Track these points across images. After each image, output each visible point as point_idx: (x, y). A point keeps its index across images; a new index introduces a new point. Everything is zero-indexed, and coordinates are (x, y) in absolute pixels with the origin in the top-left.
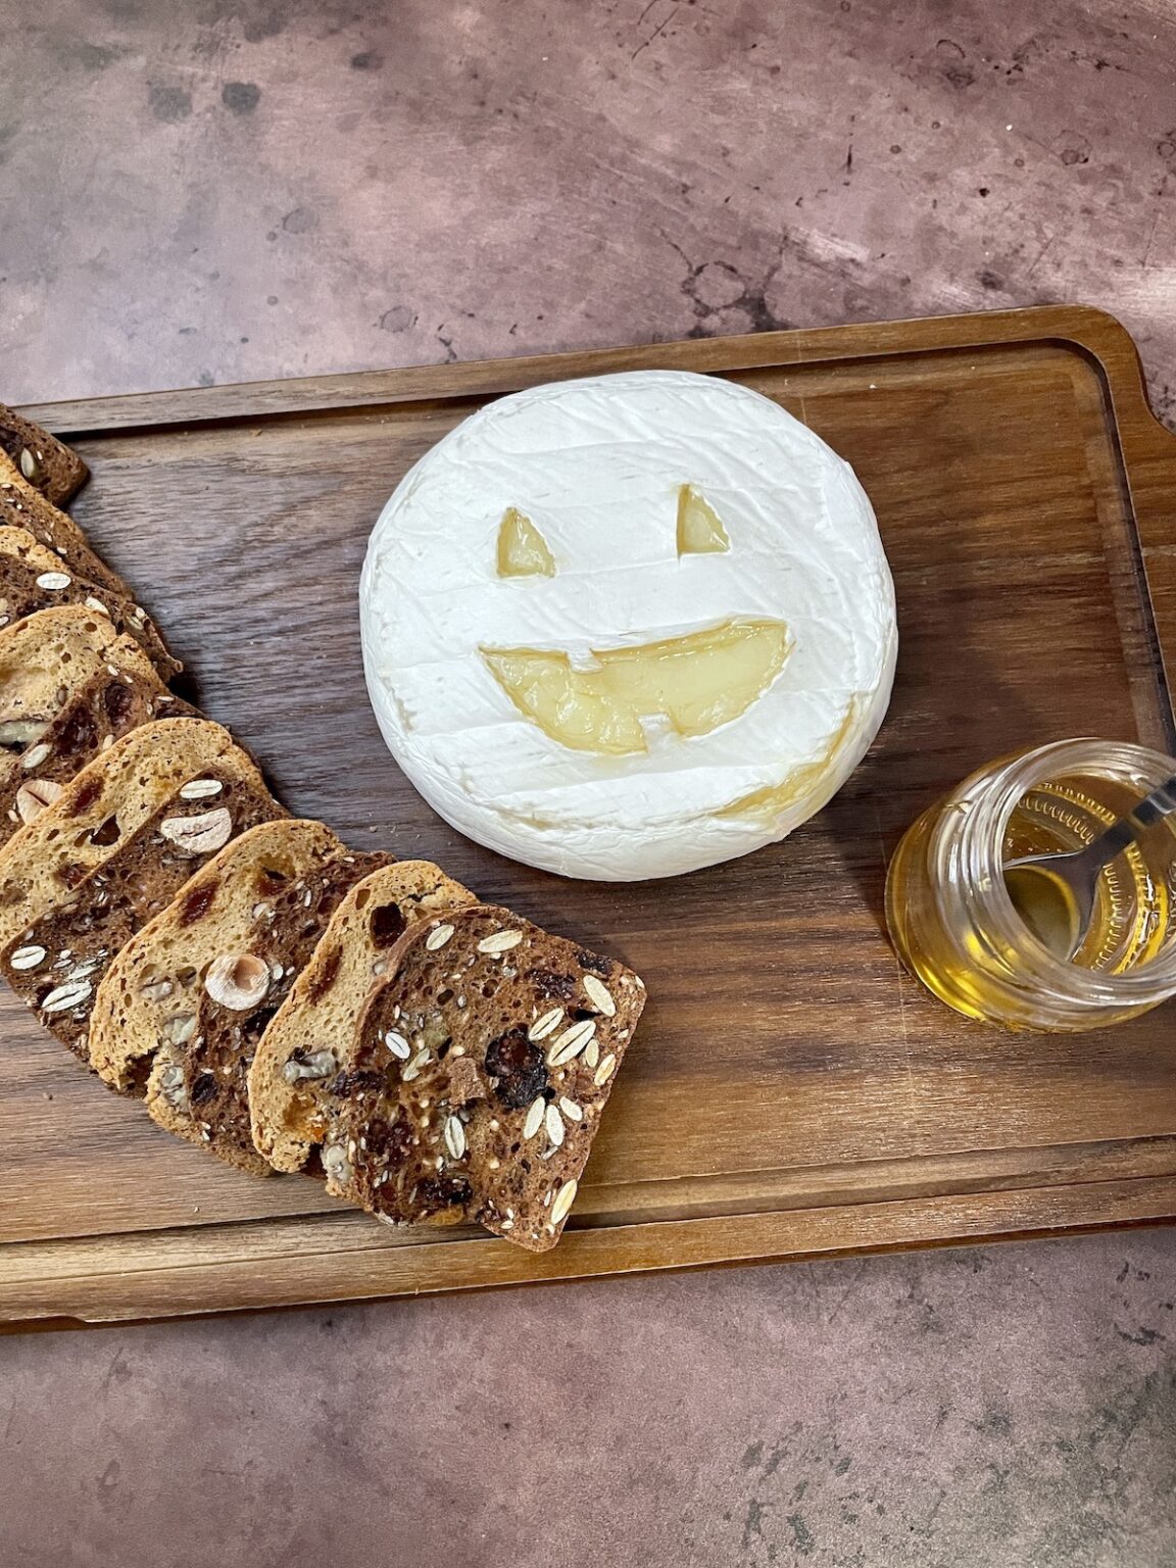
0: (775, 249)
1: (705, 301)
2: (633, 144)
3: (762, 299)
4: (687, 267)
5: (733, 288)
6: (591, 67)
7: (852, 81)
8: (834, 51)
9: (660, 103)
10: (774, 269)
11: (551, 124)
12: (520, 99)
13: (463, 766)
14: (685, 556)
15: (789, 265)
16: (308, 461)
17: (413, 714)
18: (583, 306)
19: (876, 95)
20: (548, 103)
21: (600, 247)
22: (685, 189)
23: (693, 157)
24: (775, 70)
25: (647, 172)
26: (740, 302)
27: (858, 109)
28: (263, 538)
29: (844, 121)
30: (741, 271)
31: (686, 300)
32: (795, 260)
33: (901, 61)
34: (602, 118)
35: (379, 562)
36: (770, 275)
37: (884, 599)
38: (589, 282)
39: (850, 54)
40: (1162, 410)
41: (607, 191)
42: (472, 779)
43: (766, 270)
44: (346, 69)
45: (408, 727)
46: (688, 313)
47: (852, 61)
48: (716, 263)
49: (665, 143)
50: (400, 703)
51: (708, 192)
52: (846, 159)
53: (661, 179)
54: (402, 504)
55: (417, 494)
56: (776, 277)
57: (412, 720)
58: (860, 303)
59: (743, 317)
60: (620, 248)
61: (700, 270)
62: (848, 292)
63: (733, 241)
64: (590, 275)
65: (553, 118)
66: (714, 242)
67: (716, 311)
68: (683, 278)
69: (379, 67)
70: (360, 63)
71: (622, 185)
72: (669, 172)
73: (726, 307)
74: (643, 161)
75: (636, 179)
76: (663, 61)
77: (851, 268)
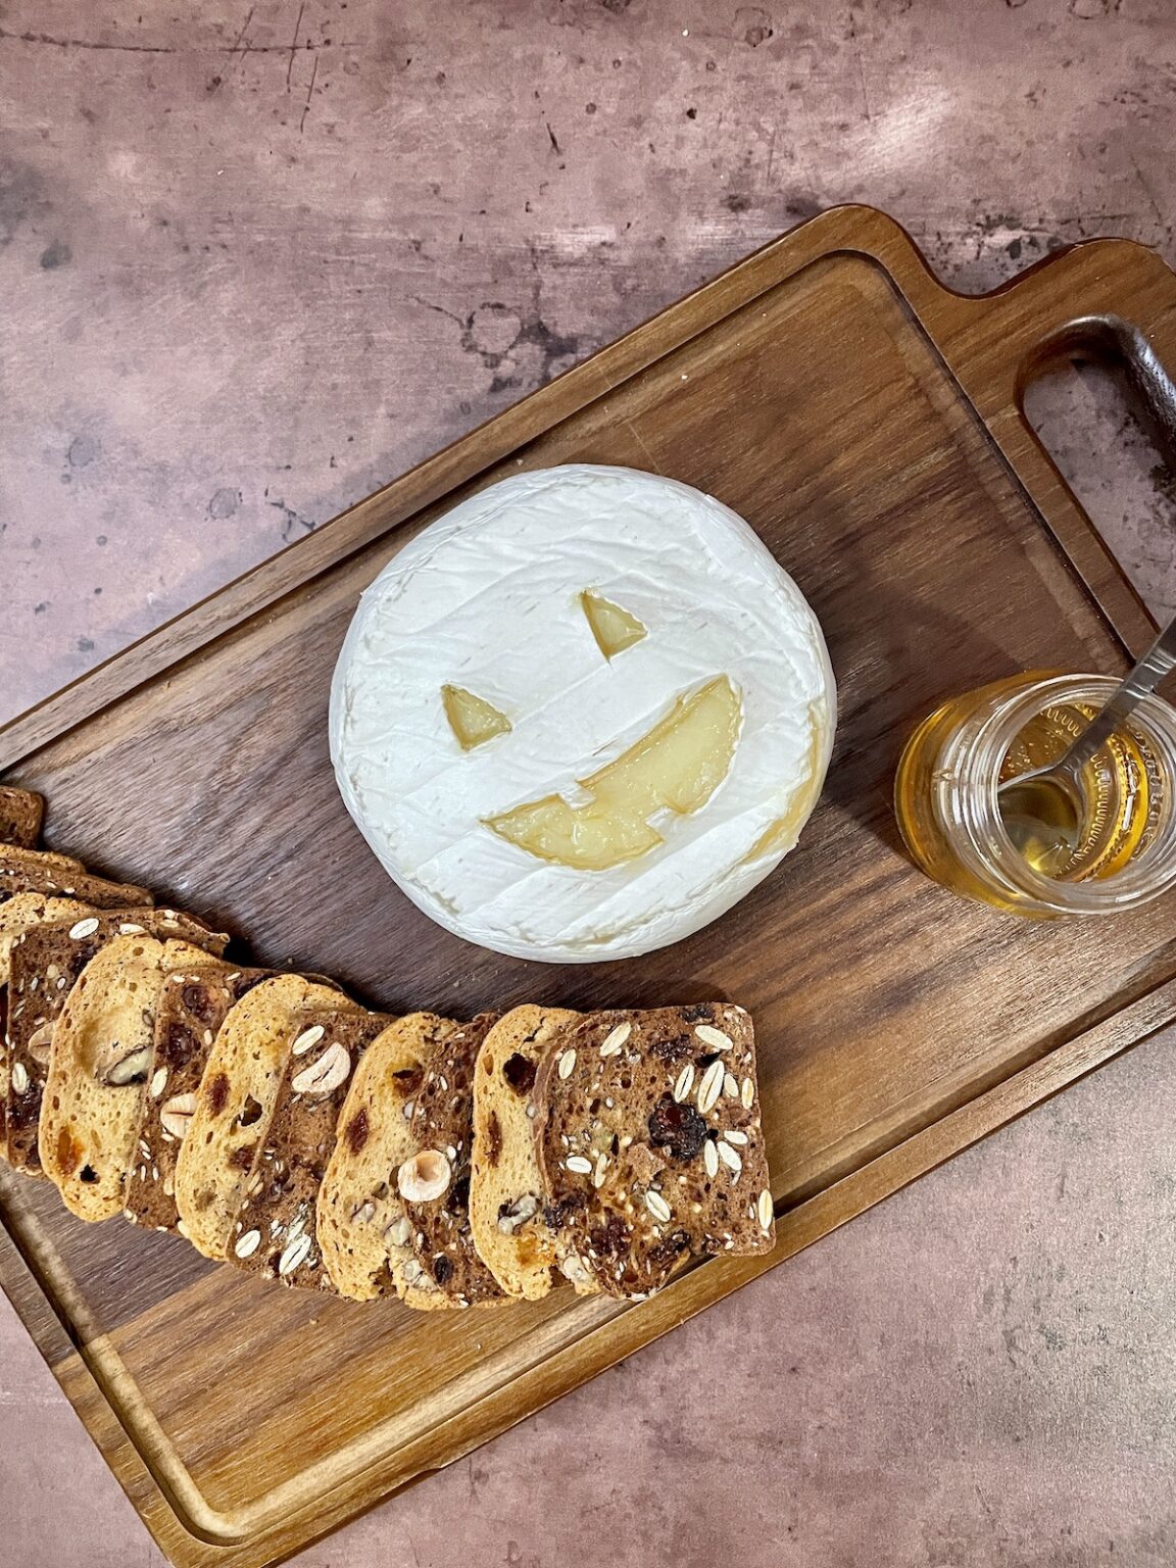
0: (529, 266)
1: (490, 350)
2: (347, 222)
3: (541, 323)
4: (457, 325)
5: (510, 324)
6: (266, 161)
7: (518, 55)
8: (485, 31)
9: (351, 167)
10: (537, 288)
11: (260, 238)
12: (218, 226)
13: (517, 924)
14: (612, 658)
15: (549, 277)
16: (228, 693)
17: (452, 899)
18: (382, 410)
19: (547, 59)
20: (248, 218)
21: (370, 343)
22: (418, 245)
23: (406, 211)
24: (441, 77)
25: (374, 246)
26: (523, 335)
27: (537, 82)
28: (228, 782)
29: (530, 102)
30: (508, 304)
31: (473, 358)
32: (552, 270)
33: (554, 11)
34: (305, 210)
35: (355, 783)
36: (537, 295)
37: (796, 609)
38: (377, 382)
39: (503, 26)
40: (943, 257)
41: (346, 283)
42: (529, 930)
43: (530, 292)
44: (39, 275)
45: (454, 912)
46: (481, 370)
47: (506, 33)
48: (483, 307)
49: (374, 206)
50: (437, 895)
51: (440, 238)
52: (551, 142)
53: (389, 246)
54: (346, 721)
55: (354, 707)
56: (543, 294)
57: (455, 905)
58: (629, 283)
59: (531, 350)
60: (388, 335)
61: (471, 321)
62: (614, 277)
63: (487, 277)
64: (373, 375)
65: (260, 231)
66: (470, 287)
67: (504, 355)
68: (459, 337)
69: (68, 258)
70: (50, 261)
71: (358, 270)
72: (394, 235)
73: (512, 347)
74: (365, 236)
75: (366, 258)
76: (332, 120)
77: (607, 253)
